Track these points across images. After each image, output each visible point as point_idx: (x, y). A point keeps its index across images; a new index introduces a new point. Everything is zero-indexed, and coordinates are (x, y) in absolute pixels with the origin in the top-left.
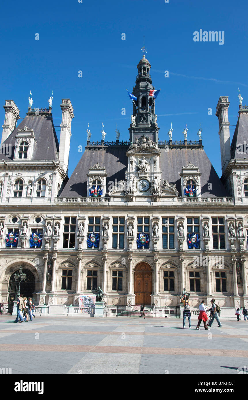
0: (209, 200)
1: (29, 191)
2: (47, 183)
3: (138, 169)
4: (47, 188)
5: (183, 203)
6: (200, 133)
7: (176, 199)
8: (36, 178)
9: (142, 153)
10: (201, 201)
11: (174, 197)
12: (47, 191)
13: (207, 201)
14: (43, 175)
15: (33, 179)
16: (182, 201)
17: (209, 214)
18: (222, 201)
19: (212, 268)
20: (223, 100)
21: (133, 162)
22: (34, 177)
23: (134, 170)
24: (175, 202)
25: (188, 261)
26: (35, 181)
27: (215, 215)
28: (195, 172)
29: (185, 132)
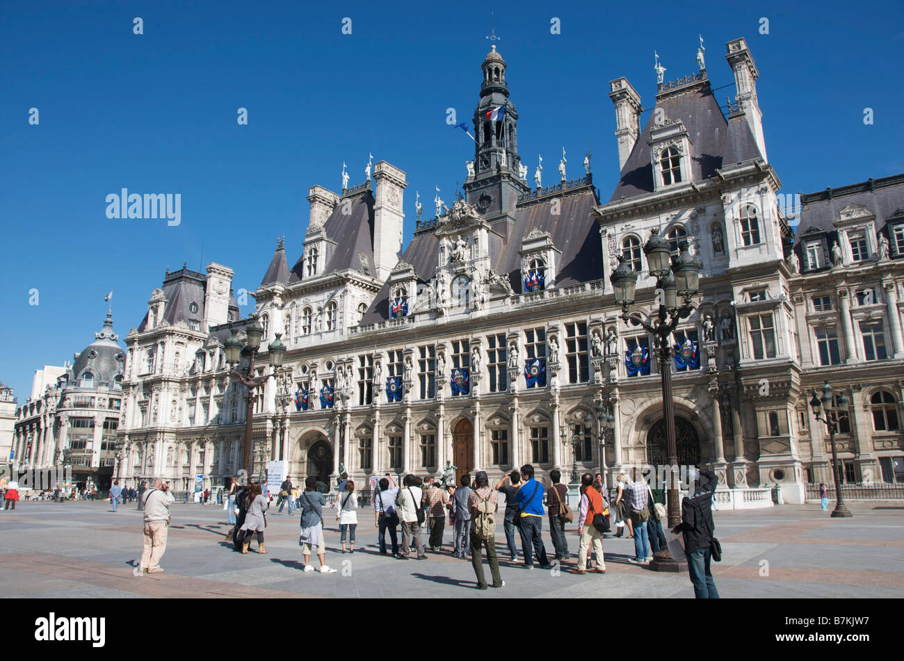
0: (562, 291)
1: (318, 324)
2: (338, 306)
3: (452, 259)
4: (338, 315)
5: (519, 305)
6: (586, 161)
7: (508, 301)
8: (326, 301)
9: (456, 231)
10: (548, 298)
11: (504, 298)
12: (338, 321)
13: (557, 295)
14: (333, 295)
15: (322, 305)
16: (518, 302)
17: (559, 319)
18: (583, 290)
19: (566, 420)
20: (616, 86)
21: (446, 248)
22: (323, 301)
23: (446, 263)
24: (508, 307)
25: (526, 409)
26: (325, 307)
27: (570, 320)
28: (542, 244)
29: (562, 166)
